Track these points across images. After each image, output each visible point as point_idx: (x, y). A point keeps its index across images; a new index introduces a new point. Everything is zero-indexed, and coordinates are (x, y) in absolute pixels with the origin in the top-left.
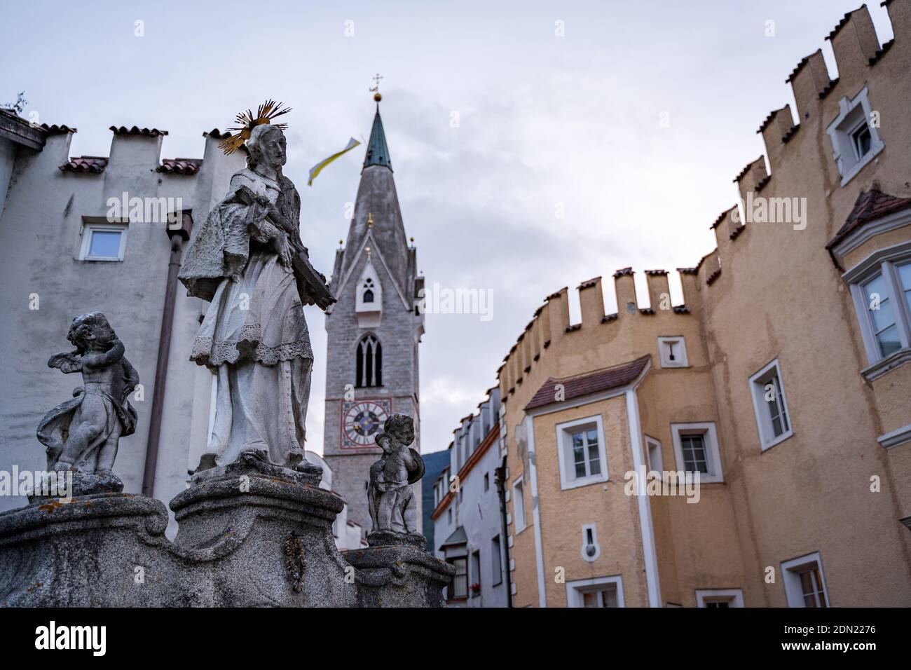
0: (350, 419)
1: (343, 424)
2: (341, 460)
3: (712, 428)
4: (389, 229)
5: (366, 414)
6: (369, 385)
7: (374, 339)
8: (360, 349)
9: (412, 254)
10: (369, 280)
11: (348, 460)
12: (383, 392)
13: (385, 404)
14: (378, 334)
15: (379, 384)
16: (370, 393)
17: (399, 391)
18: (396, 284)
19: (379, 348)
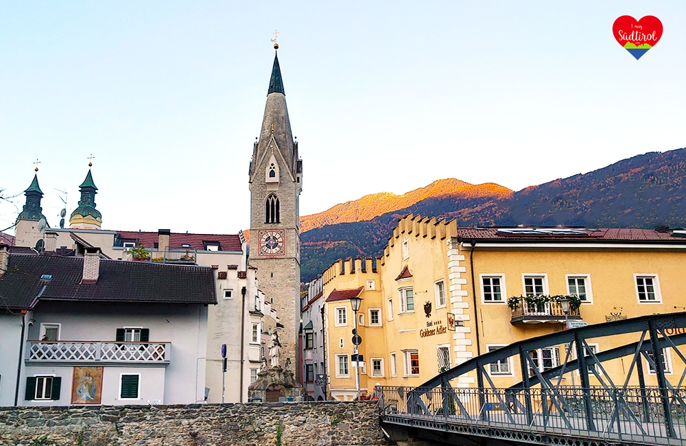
0: (263, 240)
1: (260, 243)
2: (259, 261)
3: (380, 310)
4: (283, 133)
5: (271, 238)
6: (273, 222)
7: (275, 197)
8: (268, 202)
9: (295, 146)
10: (272, 165)
11: (262, 261)
12: (280, 225)
13: (281, 232)
14: (277, 194)
15: (278, 222)
16: (273, 226)
17: (288, 226)
18: (287, 167)
19: (278, 202)
